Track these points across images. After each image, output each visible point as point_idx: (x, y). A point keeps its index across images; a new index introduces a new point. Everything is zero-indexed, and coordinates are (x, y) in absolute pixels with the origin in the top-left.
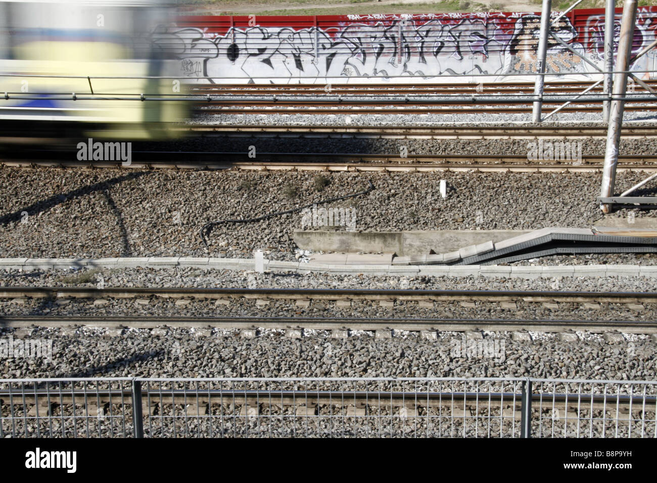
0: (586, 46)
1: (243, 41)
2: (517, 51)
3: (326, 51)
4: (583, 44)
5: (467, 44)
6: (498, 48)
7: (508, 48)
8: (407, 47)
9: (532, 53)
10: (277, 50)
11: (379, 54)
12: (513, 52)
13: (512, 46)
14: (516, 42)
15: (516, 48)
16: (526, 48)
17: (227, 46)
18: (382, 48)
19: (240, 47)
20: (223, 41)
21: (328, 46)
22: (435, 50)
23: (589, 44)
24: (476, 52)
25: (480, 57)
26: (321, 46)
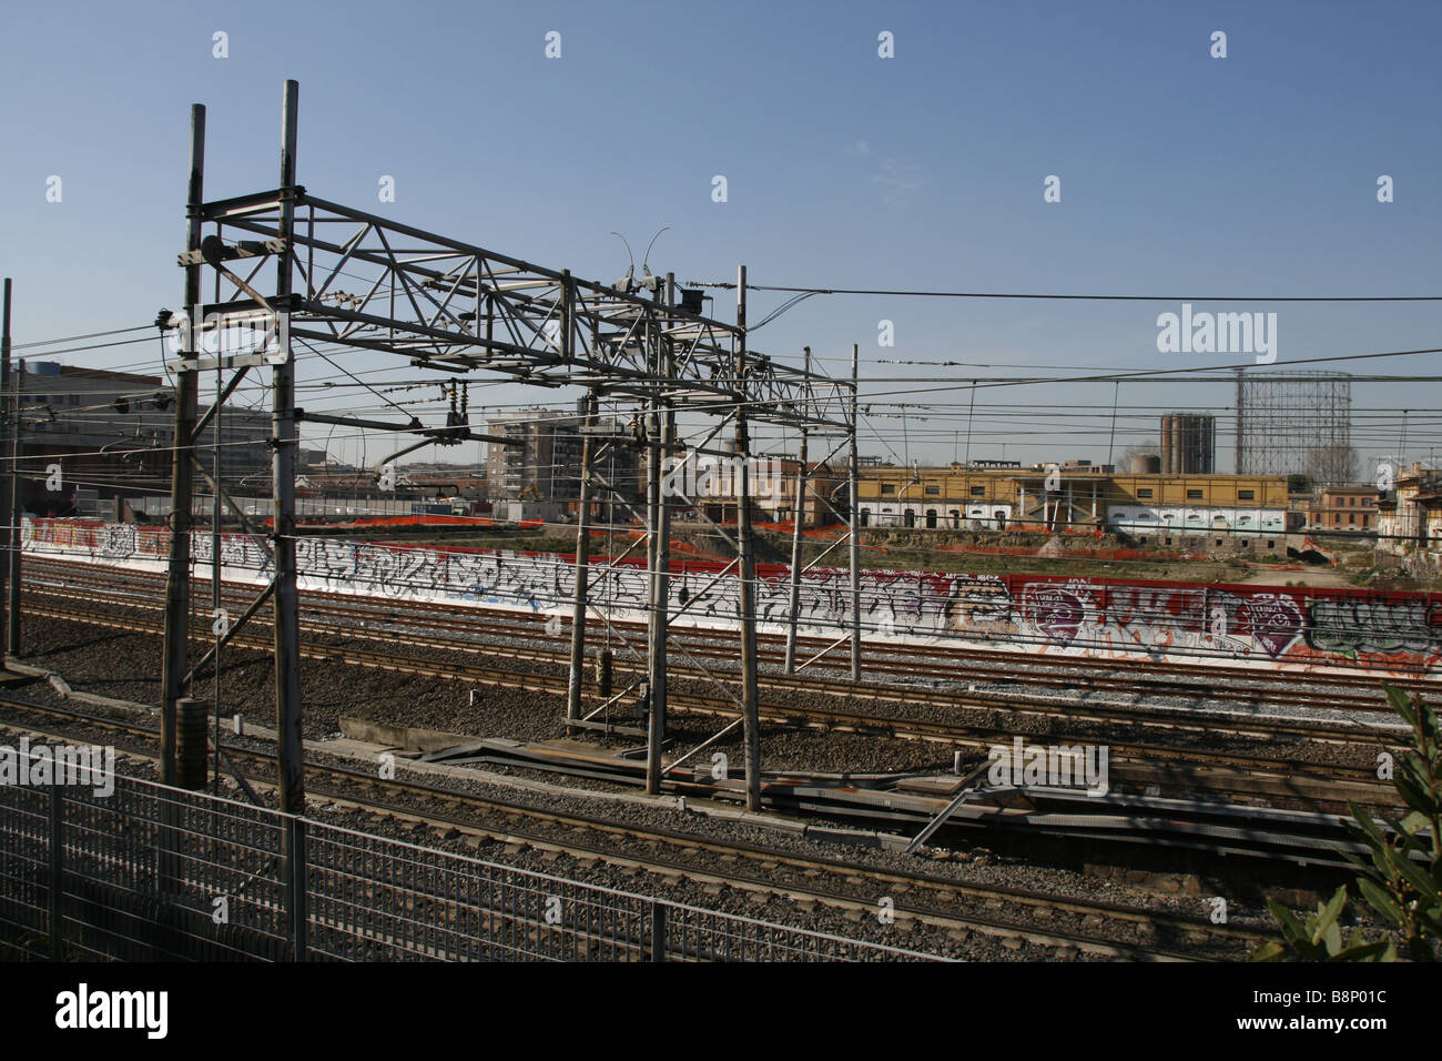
0: (1024, 614)
1: (693, 585)
2: (952, 614)
3: (765, 601)
4: (1020, 612)
5: (901, 603)
6: (933, 610)
7: (943, 610)
8: (842, 601)
9: (968, 617)
10: (722, 596)
11: (815, 607)
12: (948, 615)
13: (947, 609)
14: (951, 605)
15: (951, 611)
16: (961, 611)
17: (679, 590)
18: (818, 602)
19: (690, 591)
20: (676, 584)
21: (767, 595)
22: (870, 607)
23: (1027, 613)
24: (910, 613)
25: (913, 617)
26: (760, 595)
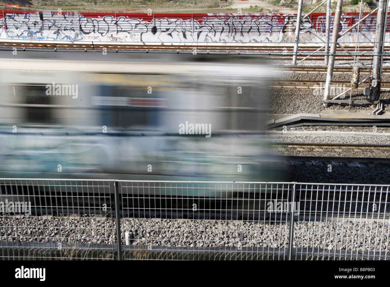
0: (317, 30)
1: (159, 25)
2: (285, 31)
3: (197, 30)
4: (315, 29)
5: (262, 28)
6: (277, 30)
7: (281, 30)
8: (235, 29)
9: (292, 33)
10: (175, 29)
11: (222, 32)
12: (284, 32)
13: (283, 29)
14: (285, 27)
15: (285, 30)
16: (290, 30)
17: (152, 27)
18: (223, 29)
19: (157, 28)
20: (149, 25)
21: (198, 28)
22: (248, 30)
23: (318, 29)
24: (267, 32)
25: (269, 34)
26: (195, 28)
